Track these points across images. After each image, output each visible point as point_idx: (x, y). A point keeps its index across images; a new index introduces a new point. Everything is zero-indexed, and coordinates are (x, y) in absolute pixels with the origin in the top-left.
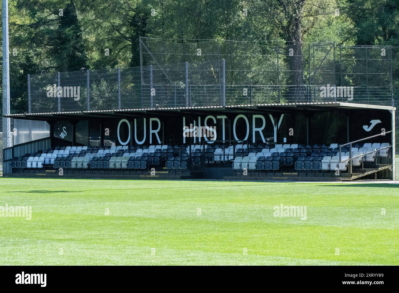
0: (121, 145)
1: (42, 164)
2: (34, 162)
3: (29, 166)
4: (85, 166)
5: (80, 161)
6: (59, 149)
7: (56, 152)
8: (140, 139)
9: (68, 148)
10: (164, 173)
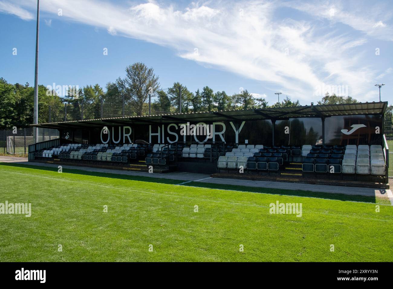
0: (103, 143)
1: (52, 155)
2: (47, 154)
3: (44, 156)
4: (80, 158)
5: (76, 154)
6: (64, 146)
7: (62, 147)
8: (116, 140)
9: (70, 145)
10: (143, 166)
